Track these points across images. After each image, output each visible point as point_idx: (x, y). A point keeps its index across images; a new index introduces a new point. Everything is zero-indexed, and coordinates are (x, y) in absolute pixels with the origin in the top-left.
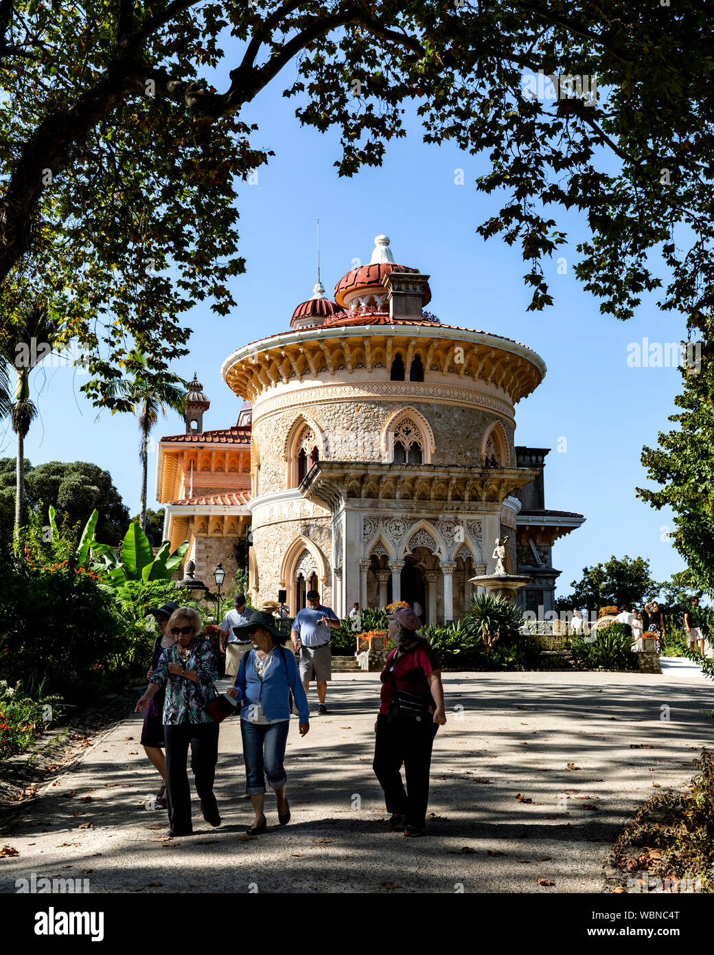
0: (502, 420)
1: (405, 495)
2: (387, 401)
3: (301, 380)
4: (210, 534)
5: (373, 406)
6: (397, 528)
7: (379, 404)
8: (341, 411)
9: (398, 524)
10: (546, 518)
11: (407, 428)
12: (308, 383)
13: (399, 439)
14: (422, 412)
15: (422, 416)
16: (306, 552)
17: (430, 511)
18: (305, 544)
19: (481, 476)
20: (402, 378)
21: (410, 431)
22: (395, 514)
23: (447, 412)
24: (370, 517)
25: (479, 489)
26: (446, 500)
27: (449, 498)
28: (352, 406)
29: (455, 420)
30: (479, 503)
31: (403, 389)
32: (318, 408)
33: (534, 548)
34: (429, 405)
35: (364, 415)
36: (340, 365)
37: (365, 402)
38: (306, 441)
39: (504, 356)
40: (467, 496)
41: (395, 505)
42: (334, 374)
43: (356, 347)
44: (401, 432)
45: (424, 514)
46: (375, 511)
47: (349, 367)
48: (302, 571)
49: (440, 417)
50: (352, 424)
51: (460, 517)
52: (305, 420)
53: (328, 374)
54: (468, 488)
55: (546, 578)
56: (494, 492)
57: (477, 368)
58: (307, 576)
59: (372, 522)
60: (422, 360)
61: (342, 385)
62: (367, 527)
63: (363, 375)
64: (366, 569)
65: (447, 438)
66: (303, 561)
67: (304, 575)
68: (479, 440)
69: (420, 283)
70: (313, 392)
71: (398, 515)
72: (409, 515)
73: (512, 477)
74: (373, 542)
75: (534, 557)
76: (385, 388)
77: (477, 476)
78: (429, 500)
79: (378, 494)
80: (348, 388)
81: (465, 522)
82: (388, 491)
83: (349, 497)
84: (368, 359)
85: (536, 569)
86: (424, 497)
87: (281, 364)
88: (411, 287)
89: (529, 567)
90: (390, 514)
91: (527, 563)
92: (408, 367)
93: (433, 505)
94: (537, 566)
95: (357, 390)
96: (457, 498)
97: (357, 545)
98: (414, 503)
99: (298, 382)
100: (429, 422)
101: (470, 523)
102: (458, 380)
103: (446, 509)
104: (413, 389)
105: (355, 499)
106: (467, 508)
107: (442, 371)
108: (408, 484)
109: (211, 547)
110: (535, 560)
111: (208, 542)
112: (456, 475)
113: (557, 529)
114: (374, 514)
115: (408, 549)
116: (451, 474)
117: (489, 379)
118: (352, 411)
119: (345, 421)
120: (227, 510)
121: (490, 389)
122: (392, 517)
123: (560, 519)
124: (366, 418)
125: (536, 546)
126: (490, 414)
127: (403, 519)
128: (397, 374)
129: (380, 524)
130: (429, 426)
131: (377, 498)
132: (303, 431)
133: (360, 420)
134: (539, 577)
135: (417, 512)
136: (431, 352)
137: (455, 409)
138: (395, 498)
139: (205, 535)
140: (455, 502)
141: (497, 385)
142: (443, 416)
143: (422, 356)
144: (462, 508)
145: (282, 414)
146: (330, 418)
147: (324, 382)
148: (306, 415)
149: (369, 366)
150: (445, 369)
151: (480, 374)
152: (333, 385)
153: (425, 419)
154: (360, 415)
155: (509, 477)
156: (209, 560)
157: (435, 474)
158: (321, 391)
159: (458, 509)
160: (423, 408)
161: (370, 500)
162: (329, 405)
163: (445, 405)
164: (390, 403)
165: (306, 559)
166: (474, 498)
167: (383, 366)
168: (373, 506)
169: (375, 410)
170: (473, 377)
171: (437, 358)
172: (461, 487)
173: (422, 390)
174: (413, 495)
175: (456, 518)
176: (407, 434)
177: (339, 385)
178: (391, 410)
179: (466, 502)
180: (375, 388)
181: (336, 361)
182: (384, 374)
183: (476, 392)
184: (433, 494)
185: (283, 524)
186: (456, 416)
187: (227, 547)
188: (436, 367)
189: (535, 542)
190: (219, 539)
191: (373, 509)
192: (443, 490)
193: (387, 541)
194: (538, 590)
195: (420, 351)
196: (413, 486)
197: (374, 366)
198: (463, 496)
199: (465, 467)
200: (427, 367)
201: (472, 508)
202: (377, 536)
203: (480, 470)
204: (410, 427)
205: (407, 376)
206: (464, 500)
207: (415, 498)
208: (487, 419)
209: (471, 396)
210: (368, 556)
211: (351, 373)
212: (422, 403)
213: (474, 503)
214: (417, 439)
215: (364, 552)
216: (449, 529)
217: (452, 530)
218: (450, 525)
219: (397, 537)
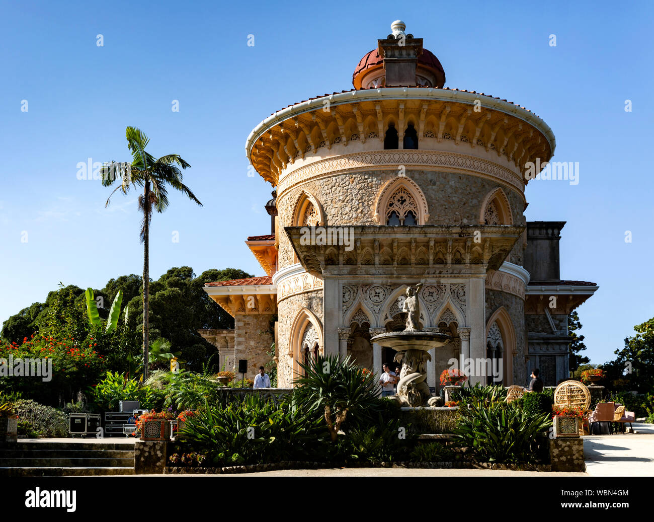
0: (504, 188)
1: (385, 261)
2: (380, 171)
3: (304, 158)
4: (247, 313)
5: (366, 177)
6: (377, 295)
7: (372, 174)
8: (337, 184)
9: (378, 291)
10: (559, 287)
11: (402, 197)
12: (310, 160)
13: (393, 209)
14: (415, 181)
15: (415, 184)
16: (309, 324)
17: (411, 276)
18: (308, 317)
19: (460, 236)
20: (396, 147)
21: (405, 200)
22: (375, 281)
23: (441, 179)
24: (349, 284)
25: (462, 251)
26: (428, 264)
27: (431, 262)
28: (347, 178)
29: (451, 186)
30: (463, 266)
31: (397, 157)
32: (318, 183)
33: (550, 317)
34: (423, 172)
35: (358, 187)
36: (336, 139)
37: (359, 173)
38: (310, 218)
39: (503, 120)
40: (449, 258)
41: (374, 271)
42: (330, 149)
43: (348, 118)
44: (396, 202)
45: (405, 279)
46: (354, 278)
47: (344, 139)
48: (307, 342)
49: (434, 184)
50: (347, 196)
51: (443, 281)
52: (307, 197)
53: (325, 149)
54: (450, 251)
55: (557, 343)
56: (479, 254)
57: (474, 134)
58: (311, 347)
59: (351, 289)
60: (416, 127)
61: (338, 158)
62: (347, 295)
63: (357, 146)
64: (346, 337)
65: (442, 205)
66: (308, 333)
67: (309, 346)
68: (478, 207)
70: (313, 168)
71: (378, 281)
72: (389, 281)
73: (494, 236)
74: (353, 310)
75: (549, 325)
76: (378, 158)
77: (456, 236)
78: (410, 264)
79: (356, 260)
80: (343, 161)
81: (448, 286)
82: (368, 257)
83: (327, 264)
84: (361, 129)
85: (549, 336)
86: (405, 262)
87: (286, 144)
88: (404, 52)
89: (544, 334)
90: (370, 281)
91: (543, 331)
92: (401, 134)
93: (413, 269)
94: (553, 333)
95: (351, 162)
96: (440, 261)
97: (336, 314)
98: (394, 268)
99: (301, 160)
100: (423, 190)
101: (454, 287)
102: (455, 146)
103: (428, 274)
104: (406, 157)
105: (334, 267)
106: (450, 271)
107: (436, 137)
108: (386, 249)
109: (249, 324)
110: (551, 328)
111: (246, 320)
112: (434, 236)
113: (571, 297)
114: (354, 281)
115: (389, 316)
116: (429, 235)
117: (489, 145)
118: (347, 183)
119: (341, 193)
120: (257, 289)
121: (491, 155)
122: (372, 284)
123: (573, 287)
124: (360, 189)
125: (551, 315)
126: (491, 181)
127: (383, 285)
128: (391, 142)
129: (360, 291)
130: (422, 194)
131: (356, 264)
132: (307, 208)
133: (355, 192)
134: (552, 343)
135: (398, 278)
136: (423, 116)
137: (450, 175)
138: (374, 264)
139: (243, 313)
140: (438, 266)
141: (498, 152)
142: (438, 183)
143: (416, 123)
144: (444, 271)
145: (289, 194)
146: (328, 191)
147: (322, 157)
148: (308, 192)
149: (362, 136)
150: (440, 135)
151: (478, 140)
152: (329, 159)
153: (418, 187)
154: (354, 186)
155: (490, 236)
156: (247, 336)
157: (412, 236)
158: (320, 166)
159: (440, 273)
160: (417, 176)
161: (349, 267)
162: (327, 179)
163: (439, 172)
164: (383, 172)
165: (311, 330)
166: (458, 261)
167: (376, 135)
168: (353, 273)
169: (369, 181)
170: (471, 143)
171: (430, 124)
172: (444, 250)
173: (416, 157)
174: (393, 260)
175: (439, 282)
176: (402, 204)
177: (335, 158)
178: (384, 179)
179: (449, 266)
180: (369, 158)
181: (332, 135)
182: (377, 144)
183: (473, 159)
184: (413, 259)
185: (291, 298)
186: (452, 183)
187: (264, 324)
188: (431, 134)
189: (550, 311)
190: (256, 316)
191: (351, 276)
192: (424, 253)
193: (367, 308)
194: (551, 356)
195: (412, 117)
196: (392, 250)
197: (368, 136)
198: (446, 259)
199: (442, 227)
200: (420, 134)
201: (455, 272)
202: (356, 303)
203: (458, 230)
204: (405, 196)
205: (401, 144)
206: (446, 264)
207: (395, 263)
208: (487, 186)
209: (468, 163)
210: (347, 324)
211: (346, 145)
212: (415, 171)
213: (457, 266)
214: (412, 209)
215: (343, 320)
216: (431, 294)
217: (435, 294)
218: (431, 291)
219: (377, 303)
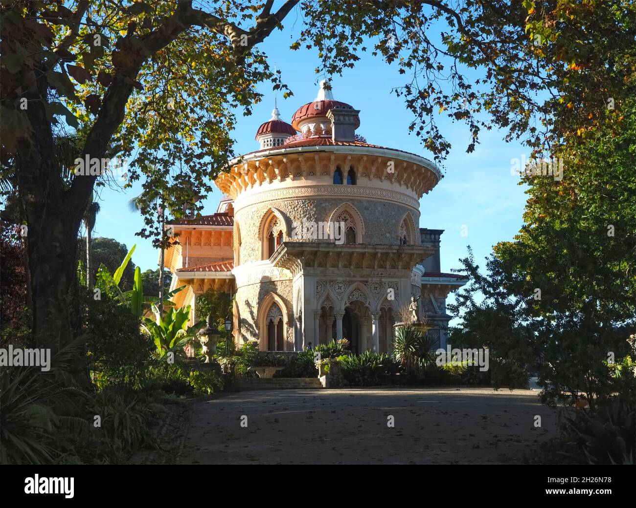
0: (411, 211)
1: (345, 265)
2: (331, 199)
3: (270, 183)
4: (205, 292)
5: (321, 202)
6: (340, 288)
7: (325, 200)
8: (298, 206)
9: (340, 285)
10: (442, 279)
11: (345, 217)
12: (276, 185)
14: (355, 206)
15: (356, 209)
17: (362, 276)
18: (274, 299)
19: (398, 251)
20: (341, 182)
21: (347, 219)
22: (338, 278)
23: (373, 206)
24: (321, 280)
25: (397, 260)
26: (374, 268)
27: (376, 267)
28: (307, 202)
29: (379, 211)
30: (396, 270)
31: (343, 190)
32: (283, 203)
33: (433, 300)
34: (360, 201)
35: (315, 209)
36: (298, 174)
37: (316, 199)
38: (274, 227)
39: (412, 167)
40: (388, 265)
41: (338, 272)
42: (293, 179)
43: (309, 161)
44: (341, 220)
45: (358, 278)
46: (324, 276)
47: (305, 175)
48: (272, 318)
49: (368, 210)
50: (306, 214)
51: (383, 280)
52: (273, 212)
54: (389, 260)
55: (442, 320)
56: (407, 262)
58: (275, 321)
59: (321, 284)
60: (355, 170)
61: (300, 187)
62: (319, 288)
63: (314, 180)
64: (318, 317)
65: (373, 224)
66: (272, 311)
67: (273, 321)
68: (396, 225)
69: (353, 116)
70: (279, 192)
71: (340, 279)
72: (348, 278)
74: (323, 298)
75: (433, 306)
76: (329, 189)
77: (395, 251)
78: (362, 268)
79: (326, 264)
80: (303, 189)
81: (387, 283)
82: (333, 262)
83: (306, 267)
84: (318, 169)
85: (435, 314)
86: (358, 266)
87: (256, 172)
88: (347, 118)
89: (430, 313)
90: (335, 279)
91: (428, 310)
92: (346, 174)
93: (364, 271)
94: (436, 312)
95: (309, 190)
96: (381, 266)
97: (312, 300)
98: (351, 270)
99: (268, 184)
100: (361, 213)
101: (390, 284)
103: (374, 274)
104: (349, 190)
105: (310, 268)
106: (388, 273)
107: (369, 177)
108: (347, 257)
110: (434, 308)
112: (381, 251)
113: (450, 287)
114: (324, 278)
115: (347, 302)
116: (377, 250)
117: (402, 182)
118: (307, 206)
119: (302, 212)
120: (218, 274)
121: (403, 189)
122: (337, 280)
123: (452, 279)
125: (435, 298)
126: (403, 207)
127: (344, 281)
128: (338, 178)
129: (328, 286)
130: (361, 216)
131: (326, 267)
132: (272, 220)
133: (312, 212)
134: (438, 320)
135: (354, 277)
136: (362, 163)
137: (378, 203)
138: (338, 267)
139: (201, 292)
140: (380, 269)
141: (407, 186)
142: (370, 209)
143: (356, 167)
144: (385, 273)
145: (256, 207)
146: (291, 210)
148: (274, 208)
149: (318, 174)
150: (372, 175)
151: (396, 180)
152: (293, 188)
153: (358, 211)
154: (312, 208)
155: (417, 252)
157: (366, 250)
158: (284, 191)
159: (382, 274)
160: (356, 203)
161: (321, 269)
162: (290, 202)
163: (371, 201)
164: (333, 199)
165: (275, 309)
166: (393, 267)
167: (328, 174)
168: (323, 272)
169: (323, 205)
170: (391, 180)
171: (366, 168)
172: (384, 259)
173: (355, 190)
174: (350, 264)
175: (381, 281)
176: (345, 222)
177: (297, 187)
178: (335, 205)
179: (388, 269)
180: (323, 189)
181: (295, 170)
182: (329, 179)
183: (393, 192)
184: (364, 264)
186: (379, 208)
188: (366, 174)
189: (434, 296)
192: (371, 261)
193: (333, 297)
195: (354, 163)
196: (351, 258)
197: (322, 174)
198: (386, 265)
199: (387, 245)
200: (359, 175)
201: (392, 274)
202: (325, 293)
203: (397, 247)
204: (347, 217)
205: (345, 181)
206: (386, 268)
207: (352, 266)
208: (401, 211)
209: (389, 194)
210: (319, 308)
211: (306, 179)
212: (356, 200)
213: (393, 270)
214: (352, 225)
215: (317, 306)
216: (376, 288)
217: (378, 289)
218: (376, 286)
219: (340, 294)
